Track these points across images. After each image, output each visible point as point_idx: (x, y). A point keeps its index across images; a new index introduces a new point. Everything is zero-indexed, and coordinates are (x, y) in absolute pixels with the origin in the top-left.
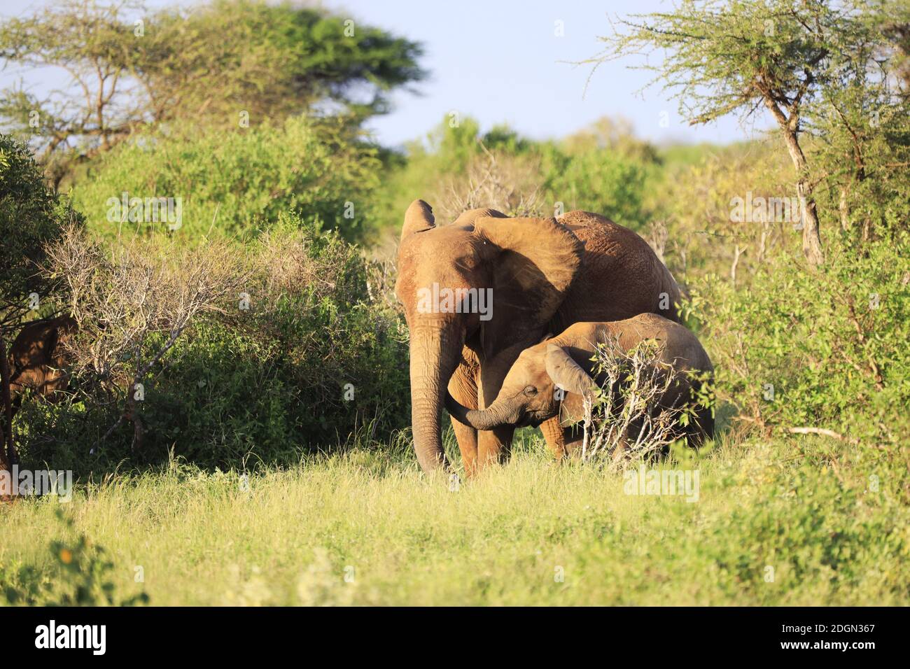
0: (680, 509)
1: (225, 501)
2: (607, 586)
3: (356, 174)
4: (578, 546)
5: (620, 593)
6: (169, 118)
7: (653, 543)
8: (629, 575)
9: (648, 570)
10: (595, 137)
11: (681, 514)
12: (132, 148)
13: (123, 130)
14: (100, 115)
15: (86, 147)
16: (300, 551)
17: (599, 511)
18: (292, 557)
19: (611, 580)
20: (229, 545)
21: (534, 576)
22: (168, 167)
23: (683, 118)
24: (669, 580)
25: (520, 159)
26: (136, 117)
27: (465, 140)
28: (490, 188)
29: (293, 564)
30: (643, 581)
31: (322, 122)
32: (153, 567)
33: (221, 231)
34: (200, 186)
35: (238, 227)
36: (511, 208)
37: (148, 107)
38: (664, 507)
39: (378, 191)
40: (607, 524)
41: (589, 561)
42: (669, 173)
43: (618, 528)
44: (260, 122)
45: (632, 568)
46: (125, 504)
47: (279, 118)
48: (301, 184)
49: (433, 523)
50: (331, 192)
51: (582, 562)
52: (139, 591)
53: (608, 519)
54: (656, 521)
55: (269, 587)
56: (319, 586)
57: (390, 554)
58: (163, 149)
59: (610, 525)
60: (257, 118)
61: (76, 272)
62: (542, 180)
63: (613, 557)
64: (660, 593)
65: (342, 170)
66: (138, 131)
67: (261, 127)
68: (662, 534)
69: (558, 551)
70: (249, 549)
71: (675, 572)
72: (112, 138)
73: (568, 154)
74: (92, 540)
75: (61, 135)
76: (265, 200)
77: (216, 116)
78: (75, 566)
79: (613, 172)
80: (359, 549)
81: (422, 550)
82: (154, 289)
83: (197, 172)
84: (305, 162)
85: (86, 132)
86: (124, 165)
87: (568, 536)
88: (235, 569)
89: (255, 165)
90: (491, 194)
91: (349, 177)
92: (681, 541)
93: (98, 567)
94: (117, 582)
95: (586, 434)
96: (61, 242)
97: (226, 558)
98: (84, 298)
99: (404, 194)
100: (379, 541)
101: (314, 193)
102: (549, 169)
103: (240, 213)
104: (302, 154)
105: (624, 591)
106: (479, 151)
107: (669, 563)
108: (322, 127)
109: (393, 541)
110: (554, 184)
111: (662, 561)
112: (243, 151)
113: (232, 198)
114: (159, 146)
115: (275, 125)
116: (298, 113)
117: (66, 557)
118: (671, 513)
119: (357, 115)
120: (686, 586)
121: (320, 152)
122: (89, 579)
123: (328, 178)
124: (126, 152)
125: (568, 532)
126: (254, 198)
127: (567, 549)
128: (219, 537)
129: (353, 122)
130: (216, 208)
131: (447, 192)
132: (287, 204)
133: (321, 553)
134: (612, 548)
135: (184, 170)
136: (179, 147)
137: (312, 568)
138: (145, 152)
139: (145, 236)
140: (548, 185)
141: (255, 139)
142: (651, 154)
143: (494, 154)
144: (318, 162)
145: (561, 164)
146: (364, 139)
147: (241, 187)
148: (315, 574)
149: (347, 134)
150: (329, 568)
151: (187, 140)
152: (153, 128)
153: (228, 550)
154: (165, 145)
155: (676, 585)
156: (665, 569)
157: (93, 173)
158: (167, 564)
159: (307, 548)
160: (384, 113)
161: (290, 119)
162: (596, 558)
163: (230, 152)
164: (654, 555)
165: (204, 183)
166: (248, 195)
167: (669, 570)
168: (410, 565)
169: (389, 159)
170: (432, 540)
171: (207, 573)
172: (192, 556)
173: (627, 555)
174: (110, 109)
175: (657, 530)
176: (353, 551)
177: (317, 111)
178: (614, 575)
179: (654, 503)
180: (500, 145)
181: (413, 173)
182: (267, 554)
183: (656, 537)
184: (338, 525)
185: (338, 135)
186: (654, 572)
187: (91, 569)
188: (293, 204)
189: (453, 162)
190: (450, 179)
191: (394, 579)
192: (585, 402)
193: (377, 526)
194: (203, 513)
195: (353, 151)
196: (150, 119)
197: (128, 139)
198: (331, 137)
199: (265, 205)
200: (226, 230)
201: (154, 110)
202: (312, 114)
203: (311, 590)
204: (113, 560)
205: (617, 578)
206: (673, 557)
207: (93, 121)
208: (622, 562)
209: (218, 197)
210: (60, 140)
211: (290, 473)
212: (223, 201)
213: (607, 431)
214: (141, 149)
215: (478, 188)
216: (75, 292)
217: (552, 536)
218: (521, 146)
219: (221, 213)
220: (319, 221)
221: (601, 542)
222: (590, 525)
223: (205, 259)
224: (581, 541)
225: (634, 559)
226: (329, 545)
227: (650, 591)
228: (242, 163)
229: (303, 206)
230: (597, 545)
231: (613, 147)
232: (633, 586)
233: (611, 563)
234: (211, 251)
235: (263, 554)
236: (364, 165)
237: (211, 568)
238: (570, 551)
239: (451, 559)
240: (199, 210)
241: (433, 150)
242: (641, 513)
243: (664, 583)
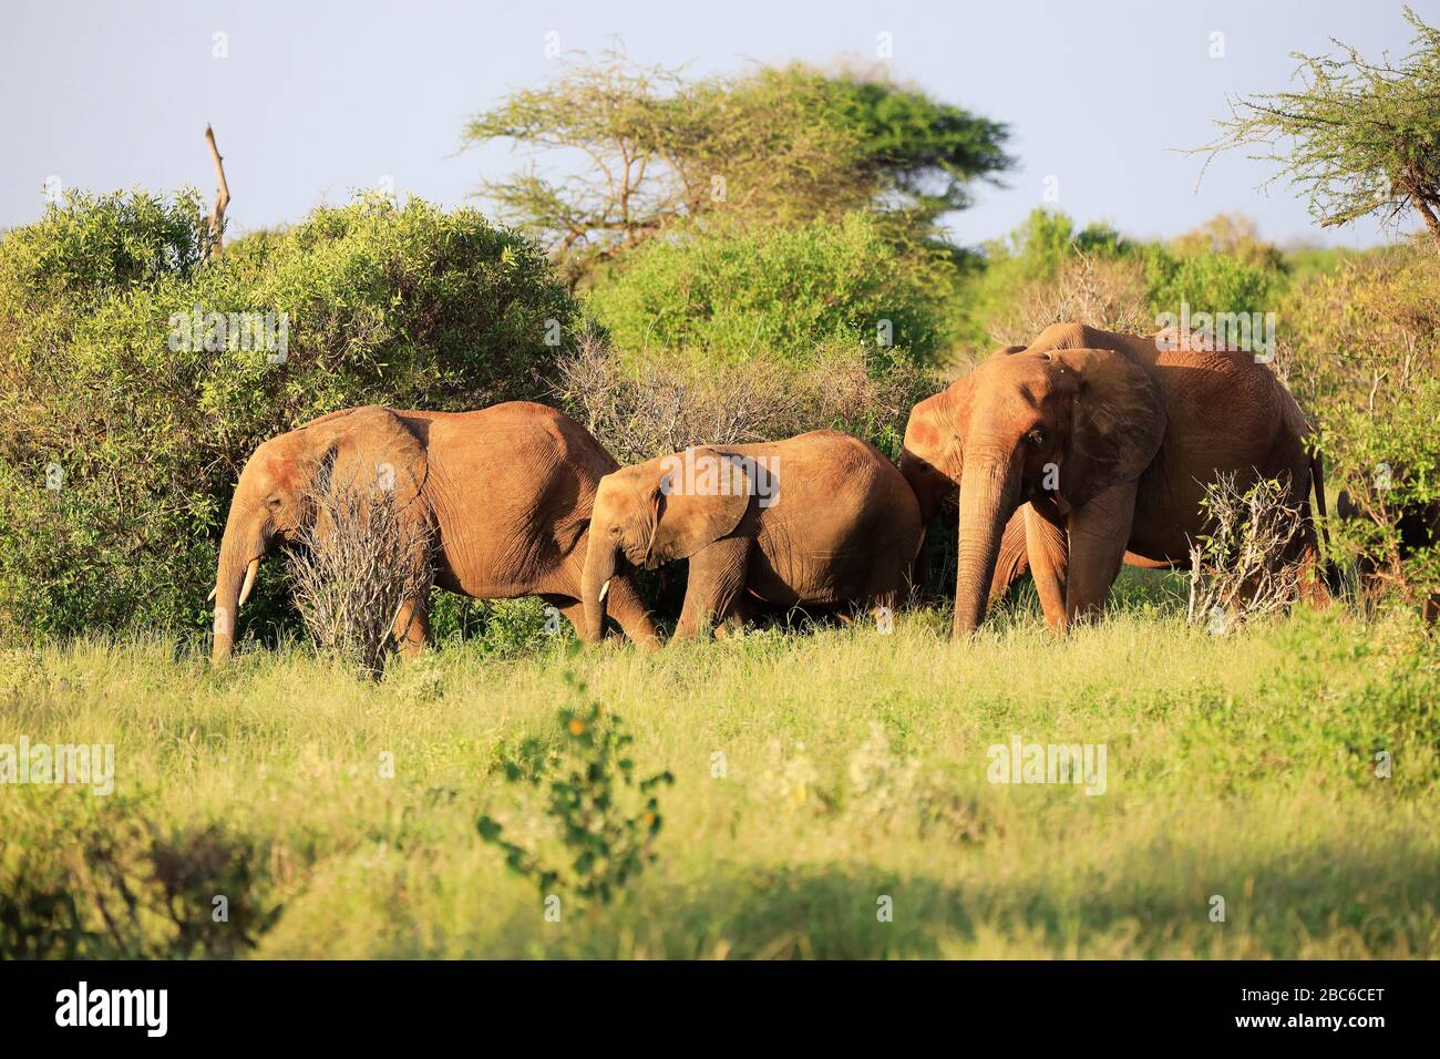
0: (1303, 682)
1: (765, 664)
2: (1216, 772)
3: (926, 279)
4: (1181, 725)
5: (1231, 781)
6: (707, 210)
7: (1270, 722)
8: (1242, 759)
9: (1264, 754)
10: (1210, 238)
11: (1305, 688)
12: (662, 245)
13: (651, 224)
14: (625, 205)
15: (608, 243)
16: (853, 724)
17: (1208, 683)
18: (843, 733)
19: (1220, 764)
20: (768, 717)
21: (1130, 760)
22: (705, 269)
23: (1314, 218)
24: (1288, 765)
25: (1120, 265)
26: (667, 209)
27: (1056, 241)
28: (1084, 299)
29: (844, 740)
30: (1261, 766)
31: (887, 217)
32: (680, 740)
33: (765, 344)
34: (741, 291)
35: (785, 340)
36: (1109, 322)
37: (681, 197)
38: (1285, 679)
39: (951, 300)
40: (1216, 698)
41: (1195, 741)
42: (1296, 284)
43: (1229, 704)
44: (813, 217)
45: (1246, 752)
46: (647, 666)
47: (836, 213)
48: (861, 290)
49: (1011, 693)
50: (897, 300)
51: (1186, 743)
52: (662, 769)
53: (1218, 693)
54: (1274, 697)
55: (816, 766)
56: (873, 766)
57: (959, 730)
58: (699, 247)
59: (1220, 700)
60: (806, 211)
61: (593, 390)
62: (1146, 289)
63: (1223, 738)
64: (1278, 782)
65: (910, 275)
66: (669, 225)
67: (815, 222)
68: (1281, 712)
69: (1158, 729)
70: (792, 721)
71: (1295, 757)
72: (638, 233)
73: (1177, 259)
74: (608, 708)
75: (578, 230)
76: (818, 308)
77: (761, 209)
78: (586, 738)
79: (1230, 280)
80: (922, 724)
81: (997, 726)
82: (685, 412)
83: (738, 275)
84: (865, 264)
85: (608, 226)
86: (652, 265)
87: (1169, 712)
88: (776, 745)
89: (807, 267)
90: (1085, 306)
91: (917, 283)
92: (1304, 720)
93: (615, 740)
94: (636, 758)
95: (1193, 591)
96: (577, 357)
97: (765, 732)
98: (602, 422)
99: (983, 303)
100: (945, 715)
101: (875, 301)
102: (1154, 275)
103: (788, 323)
104: (863, 255)
105: (1236, 777)
106: (1072, 254)
107: (1289, 746)
108: (886, 223)
109: (963, 714)
110: (1160, 295)
111: (1281, 743)
112: (793, 251)
113: (779, 306)
114: (694, 244)
115: (831, 220)
116: (859, 207)
117: (576, 728)
118: (1292, 686)
119: (927, 209)
120: (1309, 773)
121: (883, 253)
122: (604, 753)
123: (893, 283)
124: (654, 251)
125: (1170, 708)
126: (805, 306)
127: (1169, 727)
128: (757, 706)
129: (924, 218)
130: (759, 318)
131: (1033, 302)
132: (844, 314)
133: (877, 728)
134: (1222, 727)
135: (722, 272)
136: (717, 245)
137: (867, 746)
138: (678, 250)
139: (676, 350)
140: (1153, 295)
141: (807, 237)
142: (1276, 261)
143: (1090, 258)
144: (881, 264)
145: (1168, 270)
146: (935, 238)
147: (790, 294)
148: (870, 752)
149: (915, 233)
150: (887, 746)
151: (726, 237)
152: (687, 222)
153: (767, 722)
154: (701, 242)
155: (1297, 773)
156: (1285, 753)
157: (616, 274)
158: (696, 738)
159: (861, 720)
160: (961, 207)
161: (849, 214)
162: (1203, 739)
163: (777, 252)
164: (1272, 736)
165: (746, 288)
166: (798, 303)
167: (1289, 754)
168: (982, 743)
169: (965, 262)
170: (1009, 714)
171: (743, 750)
172: (725, 728)
173: (1239, 735)
174: (636, 199)
175: (1277, 707)
176: (915, 725)
177: (880, 204)
178: (1223, 759)
179: (1273, 674)
180: (1097, 247)
181: (994, 279)
182: (814, 727)
183: (1275, 714)
184: (898, 695)
185: (905, 234)
186: (1271, 755)
187: (606, 743)
188: (852, 312)
189: (1040, 267)
190: (1036, 285)
191: (961, 760)
192: (1192, 552)
193: (944, 696)
194: (739, 678)
195: (923, 252)
196: (684, 212)
197: (657, 234)
198: (897, 235)
199: (818, 314)
200: (771, 343)
201: (688, 202)
202: (875, 208)
203: (865, 771)
204: (632, 732)
205: (1228, 763)
206: (1295, 739)
207: (616, 213)
208: (1233, 743)
209: (762, 305)
210: (578, 234)
211: (842, 632)
212: (769, 309)
213: (1217, 588)
214: (673, 247)
215: (1069, 298)
216: (593, 414)
217: (1151, 712)
218: (1122, 249)
219: (765, 324)
221: (1209, 719)
222: (1197, 700)
223: (745, 377)
224: (1185, 718)
225: (1248, 741)
226: (887, 719)
227: (1266, 778)
228: (791, 265)
229: (863, 316)
230: (1205, 722)
231: (1231, 251)
232: (1246, 773)
233: (1220, 745)
234: (753, 367)
235: (810, 730)
236: (935, 269)
237: (747, 743)
238: (1172, 729)
239: (1031, 737)
240: (740, 319)
241: (1018, 252)
242: (1257, 686)
243: (1283, 770)
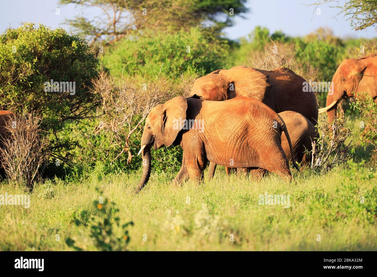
0: (351, 187)
1: (165, 184)
2: (321, 219)
3: (219, 51)
4: (309, 203)
5: (327, 222)
6: (143, 28)
7: (340, 201)
8: (330, 214)
9: (338, 212)
10: (317, 36)
11: (351, 190)
12: (127, 40)
13: (124, 33)
14: (114, 27)
15: (109, 40)
16: (196, 204)
17: (318, 188)
18: (192, 207)
19: (323, 216)
20: (167, 202)
21: (292, 215)
22: (142, 48)
23: (353, 28)
24: (346, 216)
25: (286, 45)
26: (129, 28)
27: (264, 37)
28: (274, 57)
29: (193, 210)
30: (336, 217)
31: (205, 29)
32: (136, 211)
33: (164, 74)
34: (155, 56)
35: (171, 72)
36: (282, 64)
37: (134, 24)
38: (345, 186)
39: (228, 58)
40: (322, 193)
41: (314, 209)
42: (347, 51)
43: (326, 195)
44: (180, 30)
45: (332, 212)
46: (124, 185)
47: (187, 28)
48: (196, 55)
49: (250, 193)
50: (209, 58)
51: (311, 209)
52: (130, 221)
53: (322, 192)
54: (341, 193)
55: (184, 219)
56: (203, 219)
57: (233, 206)
58: (140, 41)
59: (323, 194)
60: (178, 28)
61: (104, 90)
62: (295, 53)
63: (324, 207)
64: (343, 222)
65: (213, 49)
66: (130, 33)
67: (180, 31)
68: (344, 198)
69: (301, 204)
70: (175, 204)
71: (349, 213)
72: (119, 36)
73: (306, 43)
74: (111, 200)
75: (99, 35)
76: (182, 61)
77: (162, 27)
78: (103, 210)
79: (324, 50)
80: (220, 204)
81: (246, 204)
82: (136, 98)
83: (154, 50)
84: (198, 46)
85: (109, 34)
86: (124, 47)
87: (305, 199)
88: (169, 212)
89: (178, 47)
90: (274, 59)
91: (216, 52)
92: (351, 201)
93: (113, 211)
94: (121, 217)
95: (313, 157)
96: (99, 79)
97: (166, 208)
98: (108, 101)
99: (239, 59)
100: (228, 201)
101: (202, 58)
102: (298, 48)
103: (172, 67)
104: (197, 42)
105: (328, 221)
106: (269, 41)
107: (347, 210)
108: (205, 32)
109: (234, 201)
110: (300, 55)
111: (344, 209)
112: (173, 42)
113: (168, 61)
114: (138, 39)
115: (186, 31)
116: (195, 26)
117: (100, 207)
118: (347, 189)
119: (219, 27)
120: (353, 219)
121: (204, 42)
122: (110, 215)
123: (208, 52)
124: (125, 42)
125: (305, 197)
126: (177, 60)
127: (305, 204)
128: (163, 199)
129: (218, 30)
130: (162, 65)
131: (256, 58)
132: (191, 63)
133: (204, 205)
134: (323, 204)
135: (149, 49)
136: (147, 40)
137: (201, 212)
138: (133, 42)
139: (133, 76)
140: (297, 55)
141: (178, 36)
142: (340, 43)
143: (276, 43)
144: (204, 46)
145: (303, 47)
146: (222, 36)
147: (172, 56)
148: (202, 214)
149: (215, 34)
150: (208, 212)
151: (150, 37)
152: (136, 32)
153: (166, 204)
154: (141, 39)
155: (350, 219)
156: (345, 212)
157: (112, 50)
158: (141, 210)
159: (198, 203)
160: (231, 26)
161: (192, 28)
162: (317, 208)
163: (167, 42)
164: (341, 207)
165: (157, 54)
166: (175, 59)
167: (347, 212)
168: (241, 210)
169: (233, 45)
170: (250, 200)
171: (158, 214)
172: (152, 207)
173: (330, 206)
174: (119, 24)
175: (342, 196)
176: (217, 204)
177: (203, 25)
178: (324, 215)
179: (341, 185)
180: (278, 39)
181: (242, 51)
182: (182, 206)
183: (341, 199)
184: (211, 194)
185: (212, 35)
186: (340, 213)
187: (110, 212)
188: (193, 63)
189: (258, 46)
190: (257, 52)
191: (234, 216)
193: (227, 195)
194: (157, 189)
195: (218, 41)
196: (135, 28)
197: (126, 36)
198: (209, 35)
199: (182, 63)
200: (166, 74)
201: (136, 25)
202: (201, 26)
203: (200, 220)
204: (120, 208)
205: (326, 216)
206: (348, 207)
207: (112, 29)
208: (327, 209)
209: (163, 60)
210: (98, 37)
212: (165, 62)
213: (321, 156)
214: (131, 41)
215: (269, 56)
216: (104, 99)
217: (299, 199)
218: (287, 40)
219: (164, 67)
220: (204, 70)
221: (319, 201)
222: (315, 194)
223: (157, 85)
224: (311, 201)
225: (332, 208)
226: (208, 202)
227: (339, 221)
228: (172, 46)
229: (198, 64)
230: (317, 202)
231: (324, 39)
232: (332, 219)
233: (323, 209)
234: (160, 82)
235: (181, 207)
236: (222, 47)
237: (159, 212)
238: (306, 205)
239: (257, 208)
240: (155, 65)
241: (251, 41)
242: (335, 189)
243: (344, 218)
